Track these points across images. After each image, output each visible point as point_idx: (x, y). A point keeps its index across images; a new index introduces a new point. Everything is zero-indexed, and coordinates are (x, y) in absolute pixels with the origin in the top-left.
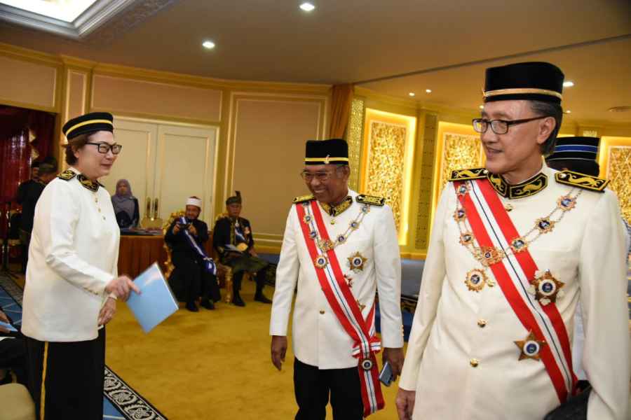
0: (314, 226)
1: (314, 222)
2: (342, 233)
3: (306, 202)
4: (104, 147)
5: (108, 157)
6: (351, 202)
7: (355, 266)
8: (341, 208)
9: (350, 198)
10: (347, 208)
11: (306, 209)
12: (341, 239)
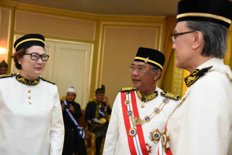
0: (130, 107)
1: (131, 104)
2: (148, 115)
3: (128, 91)
4: (35, 56)
5: (38, 63)
6: (157, 95)
7: (155, 138)
8: (150, 97)
9: (156, 92)
10: (154, 98)
11: (127, 96)
12: (147, 119)
